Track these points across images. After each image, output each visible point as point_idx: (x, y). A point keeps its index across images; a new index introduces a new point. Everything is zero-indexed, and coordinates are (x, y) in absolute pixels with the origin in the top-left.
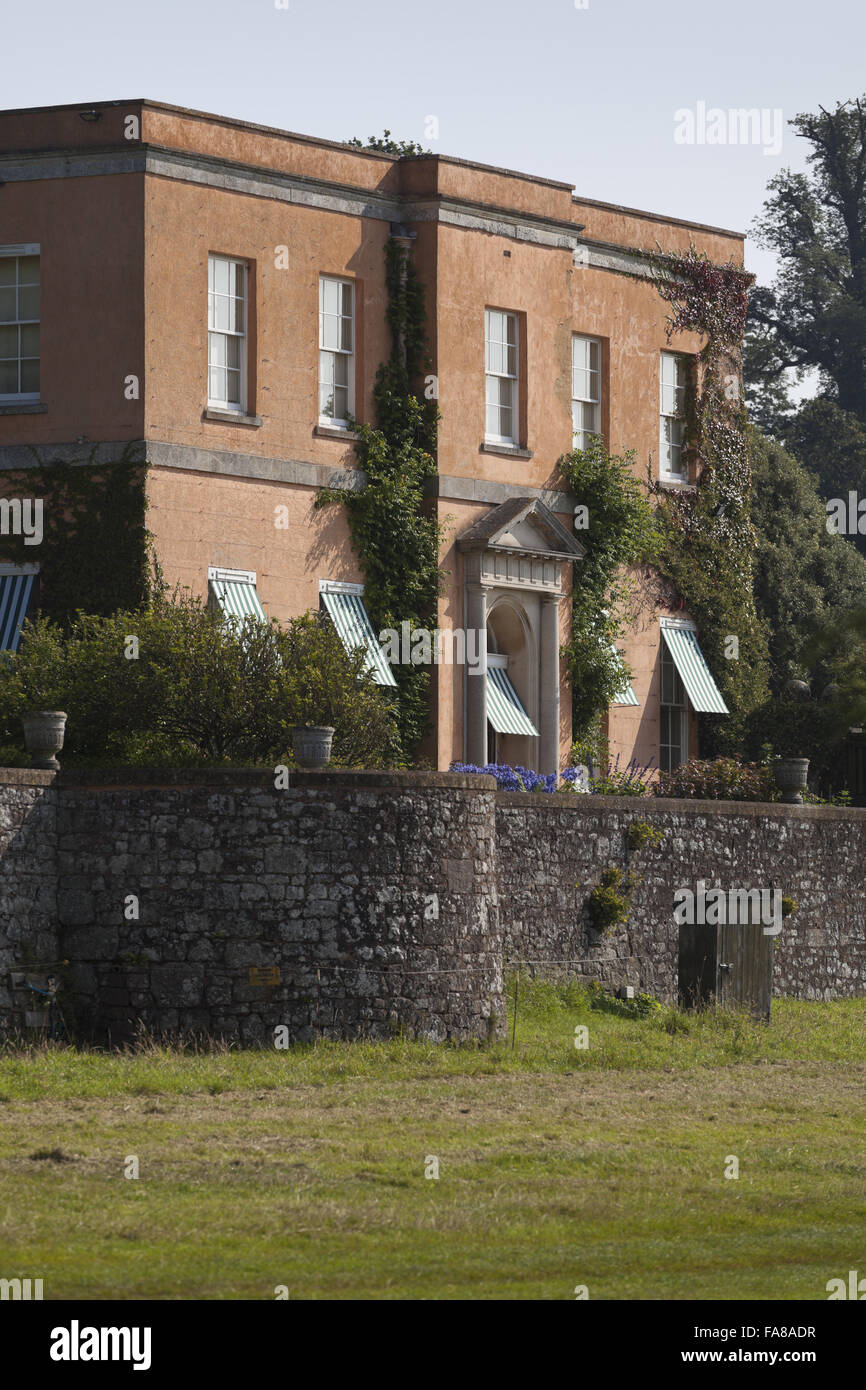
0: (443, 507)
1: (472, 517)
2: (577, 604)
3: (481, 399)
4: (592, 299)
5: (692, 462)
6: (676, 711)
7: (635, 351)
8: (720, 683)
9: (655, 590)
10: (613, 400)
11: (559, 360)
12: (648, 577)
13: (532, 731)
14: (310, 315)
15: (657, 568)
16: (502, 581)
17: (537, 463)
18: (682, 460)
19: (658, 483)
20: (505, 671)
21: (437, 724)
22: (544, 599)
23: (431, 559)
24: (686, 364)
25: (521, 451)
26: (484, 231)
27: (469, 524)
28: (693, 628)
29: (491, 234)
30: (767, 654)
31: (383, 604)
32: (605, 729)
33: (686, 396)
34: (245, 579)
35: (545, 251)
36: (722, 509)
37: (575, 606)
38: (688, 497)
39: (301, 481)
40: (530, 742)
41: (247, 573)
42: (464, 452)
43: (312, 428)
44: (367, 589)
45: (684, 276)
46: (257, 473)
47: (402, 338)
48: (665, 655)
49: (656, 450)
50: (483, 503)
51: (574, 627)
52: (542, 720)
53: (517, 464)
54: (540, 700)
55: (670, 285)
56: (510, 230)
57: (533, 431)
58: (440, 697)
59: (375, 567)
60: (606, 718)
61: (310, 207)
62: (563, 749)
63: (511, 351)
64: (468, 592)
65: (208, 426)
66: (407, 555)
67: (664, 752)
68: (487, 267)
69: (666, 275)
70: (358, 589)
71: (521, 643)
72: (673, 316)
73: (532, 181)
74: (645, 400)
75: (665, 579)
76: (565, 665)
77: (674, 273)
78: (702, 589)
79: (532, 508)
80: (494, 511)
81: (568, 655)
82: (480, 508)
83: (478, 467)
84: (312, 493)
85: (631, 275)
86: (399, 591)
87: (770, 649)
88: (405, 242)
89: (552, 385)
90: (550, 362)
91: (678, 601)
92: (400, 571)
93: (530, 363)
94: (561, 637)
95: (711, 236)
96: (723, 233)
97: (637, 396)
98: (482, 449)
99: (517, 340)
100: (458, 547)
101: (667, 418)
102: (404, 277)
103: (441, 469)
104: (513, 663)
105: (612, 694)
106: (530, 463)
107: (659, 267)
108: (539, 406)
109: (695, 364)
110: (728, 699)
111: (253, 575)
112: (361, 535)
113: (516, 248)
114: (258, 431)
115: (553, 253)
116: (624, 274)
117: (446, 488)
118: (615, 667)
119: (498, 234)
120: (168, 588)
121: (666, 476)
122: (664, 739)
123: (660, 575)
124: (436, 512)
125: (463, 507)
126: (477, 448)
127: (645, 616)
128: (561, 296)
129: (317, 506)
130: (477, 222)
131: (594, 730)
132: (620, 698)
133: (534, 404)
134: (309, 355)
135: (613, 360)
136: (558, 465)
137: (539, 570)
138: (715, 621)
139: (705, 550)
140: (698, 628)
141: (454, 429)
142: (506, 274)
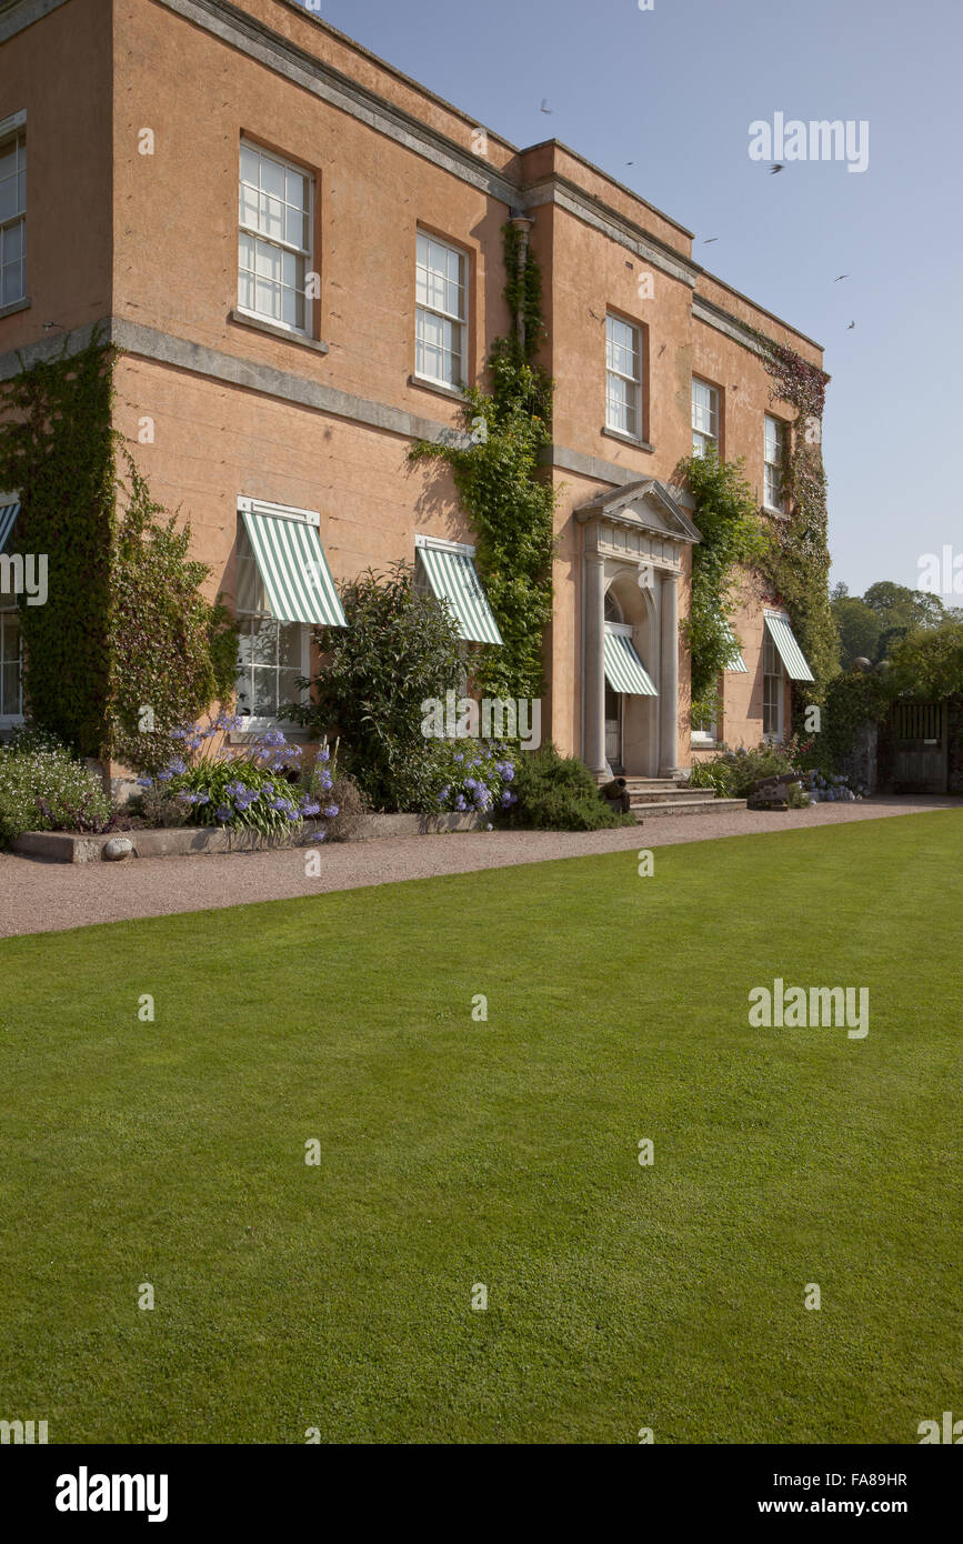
0: (558, 476)
1: (592, 492)
2: (695, 585)
3: (602, 386)
4: (711, 352)
5: (787, 500)
6: (775, 679)
7: (745, 404)
8: (808, 658)
9: (760, 587)
10: (728, 436)
11: (680, 377)
12: (755, 577)
13: (651, 691)
14: (402, 258)
15: (762, 572)
16: (621, 553)
17: (659, 459)
18: (781, 497)
19: (762, 508)
20: (631, 640)
21: (551, 684)
22: (664, 576)
23: (545, 524)
24: (783, 428)
25: (643, 444)
26: (605, 234)
27: (588, 498)
28: (788, 619)
29: (613, 240)
30: (839, 640)
31: (494, 565)
32: (721, 690)
33: (783, 451)
34: (302, 519)
35: (666, 278)
36: (808, 534)
37: (693, 587)
38: (785, 523)
39: (387, 426)
40: (652, 701)
41: (304, 512)
42: (584, 430)
43: (406, 377)
44: (478, 551)
45: (782, 360)
46: (319, 402)
47: (521, 317)
48: (768, 637)
49: (761, 482)
50: (605, 482)
51: (694, 605)
52: (662, 681)
53: (639, 455)
54: (661, 665)
55: (773, 365)
56: (632, 244)
57: (654, 429)
58: (554, 657)
59: (485, 529)
60: (721, 682)
61: (404, 146)
62: (681, 706)
63: (635, 359)
64: (587, 561)
65: (236, 330)
66: (519, 519)
67: (766, 709)
68: (608, 268)
69: (769, 355)
70: (470, 550)
71: (644, 615)
72: (775, 388)
73: (654, 212)
74: (753, 442)
75: (768, 581)
76: (684, 637)
77: (775, 355)
78: (795, 590)
79: (651, 489)
80: (615, 490)
81: (688, 628)
82: (601, 486)
83: (598, 447)
84: (406, 444)
85: (742, 345)
86: (511, 553)
87: (841, 637)
88: (522, 224)
89: (673, 396)
90: (671, 375)
91: (778, 599)
92: (513, 534)
93: (652, 371)
94: (680, 611)
95: (801, 340)
96: (809, 341)
97: (747, 438)
98: (603, 432)
99: (641, 350)
100: (575, 516)
101: (770, 466)
102: (522, 259)
103: (557, 438)
104: (637, 633)
105: (725, 661)
106: (652, 457)
107: (764, 346)
108: (660, 410)
109: (789, 428)
110: (813, 670)
111: (314, 518)
112: (469, 496)
113: (637, 263)
114: (324, 359)
115: (675, 283)
116: (737, 342)
117: (560, 456)
118: (728, 638)
119: (620, 243)
120: (159, 509)
121: (768, 505)
122: (766, 700)
123: (764, 577)
124: (551, 480)
125: (582, 481)
126: (598, 431)
127: (753, 606)
128: (682, 323)
129: (411, 457)
130: (597, 221)
131: (711, 690)
132: (731, 667)
133: (656, 407)
134: (402, 300)
135: (728, 405)
136: (678, 465)
137: (659, 549)
138: (803, 614)
139: (797, 563)
140: (791, 617)
141: (572, 406)
142: (628, 283)
